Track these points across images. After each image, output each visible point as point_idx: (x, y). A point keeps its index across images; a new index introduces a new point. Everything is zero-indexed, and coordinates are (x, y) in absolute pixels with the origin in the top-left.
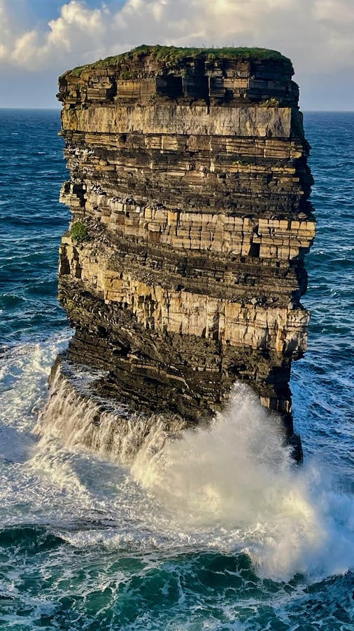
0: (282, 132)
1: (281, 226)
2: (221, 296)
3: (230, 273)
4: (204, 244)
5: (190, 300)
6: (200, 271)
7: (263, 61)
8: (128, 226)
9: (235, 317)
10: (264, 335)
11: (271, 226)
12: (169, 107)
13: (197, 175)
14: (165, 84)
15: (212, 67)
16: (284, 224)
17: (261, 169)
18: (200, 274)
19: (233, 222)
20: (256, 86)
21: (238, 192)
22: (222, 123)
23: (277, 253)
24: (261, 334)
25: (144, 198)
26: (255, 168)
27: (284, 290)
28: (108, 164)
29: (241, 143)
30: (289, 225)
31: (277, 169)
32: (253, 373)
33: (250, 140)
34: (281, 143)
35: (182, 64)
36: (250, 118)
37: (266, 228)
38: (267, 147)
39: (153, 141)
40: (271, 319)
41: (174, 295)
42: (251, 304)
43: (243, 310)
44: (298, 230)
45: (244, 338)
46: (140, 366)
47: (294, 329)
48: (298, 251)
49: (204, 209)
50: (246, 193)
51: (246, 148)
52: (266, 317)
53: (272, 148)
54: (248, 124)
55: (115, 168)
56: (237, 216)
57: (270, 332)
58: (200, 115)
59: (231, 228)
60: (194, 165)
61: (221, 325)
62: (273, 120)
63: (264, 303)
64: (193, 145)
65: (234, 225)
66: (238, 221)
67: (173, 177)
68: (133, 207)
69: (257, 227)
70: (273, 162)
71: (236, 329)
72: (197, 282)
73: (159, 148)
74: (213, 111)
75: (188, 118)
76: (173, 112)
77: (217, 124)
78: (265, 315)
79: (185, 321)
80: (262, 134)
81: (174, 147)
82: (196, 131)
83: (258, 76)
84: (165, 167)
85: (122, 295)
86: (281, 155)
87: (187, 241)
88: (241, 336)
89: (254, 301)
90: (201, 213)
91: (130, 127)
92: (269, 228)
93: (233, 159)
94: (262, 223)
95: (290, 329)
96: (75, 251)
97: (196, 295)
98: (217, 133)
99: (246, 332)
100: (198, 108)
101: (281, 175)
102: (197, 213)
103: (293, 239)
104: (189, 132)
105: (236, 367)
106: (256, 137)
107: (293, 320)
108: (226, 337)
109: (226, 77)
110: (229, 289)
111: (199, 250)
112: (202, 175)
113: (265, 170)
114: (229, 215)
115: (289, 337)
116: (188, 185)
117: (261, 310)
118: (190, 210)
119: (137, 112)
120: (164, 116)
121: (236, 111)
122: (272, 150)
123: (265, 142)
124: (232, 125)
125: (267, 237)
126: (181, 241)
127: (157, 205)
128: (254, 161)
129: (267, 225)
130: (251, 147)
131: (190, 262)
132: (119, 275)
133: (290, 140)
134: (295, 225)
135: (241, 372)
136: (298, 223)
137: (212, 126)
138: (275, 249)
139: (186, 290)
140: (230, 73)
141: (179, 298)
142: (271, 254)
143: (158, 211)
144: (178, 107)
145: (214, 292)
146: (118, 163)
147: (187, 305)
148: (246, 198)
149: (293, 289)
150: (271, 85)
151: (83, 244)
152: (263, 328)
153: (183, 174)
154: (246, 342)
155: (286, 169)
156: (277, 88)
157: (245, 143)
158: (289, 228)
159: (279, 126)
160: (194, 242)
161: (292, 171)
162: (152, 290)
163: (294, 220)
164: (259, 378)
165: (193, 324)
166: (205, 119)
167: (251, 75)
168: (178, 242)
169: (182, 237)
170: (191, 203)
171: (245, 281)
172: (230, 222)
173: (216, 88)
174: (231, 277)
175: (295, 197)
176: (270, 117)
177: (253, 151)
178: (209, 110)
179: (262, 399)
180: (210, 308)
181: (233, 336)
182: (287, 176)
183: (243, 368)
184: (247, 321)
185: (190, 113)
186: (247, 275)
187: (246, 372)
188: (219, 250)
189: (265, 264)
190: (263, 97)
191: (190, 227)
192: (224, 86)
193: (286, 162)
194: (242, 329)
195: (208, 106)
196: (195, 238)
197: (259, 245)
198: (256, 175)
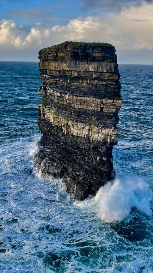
0: (112, 71)
2: (91, 124)
4: (85, 107)
5: (80, 125)
7: (106, 47)
8: (61, 101)
9: (95, 131)
11: (107, 101)
13: (84, 84)
14: (74, 54)
15: (89, 49)
16: (111, 101)
17: (104, 83)
18: (84, 117)
19: (95, 100)
20: (103, 55)
21: (97, 90)
22: (92, 68)
24: (103, 137)
25: (66, 92)
26: (102, 82)
27: (111, 122)
28: (54, 80)
30: (113, 101)
31: (109, 83)
32: (101, 149)
33: (101, 73)
34: (111, 74)
35: (79, 48)
36: (101, 66)
38: (106, 76)
39: (69, 73)
40: (106, 132)
41: (75, 124)
42: (100, 127)
43: (98, 129)
44: (116, 103)
46: (64, 146)
48: (116, 110)
49: (85, 96)
51: (100, 76)
52: (105, 131)
54: (100, 68)
55: (57, 82)
57: (106, 136)
58: (85, 64)
60: (83, 81)
61: (90, 133)
63: (105, 127)
64: (82, 75)
65: (95, 101)
66: (97, 99)
67: (75, 85)
68: (62, 94)
69: (103, 102)
70: (108, 80)
71: (95, 135)
72: (83, 119)
73: (71, 75)
75: (81, 65)
76: (76, 63)
77: (90, 68)
79: (79, 132)
80: (105, 71)
81: (76, 75)
82: (83, 70)
83: (104, 52)
84: (73, 81)
85: (58, 123)
86: (111, 78)
87: (80, 106)
89: (101, 126)
90: (85, 97)
91: (62, 68)
92: (106, 102)
93: (96, 79)
94: (104, 100)
95: (113, 135)
96: (43, 109)
97: (83, 124)
98: (90, 70)
99: (98, 136)
101: (111, 85)
102: (83, 97)
103: (114, 106)
104: (81, 70)
105: (95, 147)
106: (103, 72)
107: (114, 132)
108: (92, 137)
109: (93, 52)
110: (93, 122)
111: (84, 109)
112: (85, 84)
113: (106, 83)
114: (94, 98)
115: (112, 138)
116: (80, 87)
117: (103, 129)
118: (81, 96)
119: (64, 63)
120: (73, 65)
121: (96, 64)
122: (108, 76)
123: (106, 74)
124: (95, 68)
125: (106, 105)
127: (70, 94)
128: (102, 80)
129: (106, 101)
131: (81, 113)
132: (57, 116)
133: (114, 73)
134: (115, 101)
136: (116, 101)
137: (89, 68)
138: (108, 109)
139: (79, 122)
140: (95, 51)
141: (77, 124)
142: (107, 111)
143: (70, 96)
144: (78, 62)
145: (88, 123)
146: (58, 80)
147: (79, 127)
148: (99, 92)
149: (114, 122)
150: (108, 55)
151: (46, 106)
152: (104, 135)
153: (79, 84)
154: (98, 139)
155: (112, 83)
156: (110, 56)
157: (99, 74)
158: (113, 102)
159: (110, 68)
160: (82, 106)
161: (115, 83)
162: (68, 122)
163: (115, 100)
164: (102, 151)
165: (81, 133)
166: (86, 66)
167: (102, 52)
169: (78, 105)
170: (81, 93)
171: (98, 119)
172: (94, 100)
173: (90, 56)
174: (94, 118)
175: (115, 92)
176: (107, 66)
177: (102, 77)
178: (88, 63)
179: (103, 158)
180: (87, 128)
181: (94, 137)
182: (113, 85)
183: (97, 148)
184: (99, 132)
185: (81, 64)
186: (99, 117)
187: (98, 149)
188: (90, 109)
189: (105, 114)
190: (106, 59)
191: (81, 101)
192: (93, 55)
193: (112, 81)
194: (97, 135)
195: (88, 62)
196: (83, 105)
197: (103, 108)
198: (103, 85)
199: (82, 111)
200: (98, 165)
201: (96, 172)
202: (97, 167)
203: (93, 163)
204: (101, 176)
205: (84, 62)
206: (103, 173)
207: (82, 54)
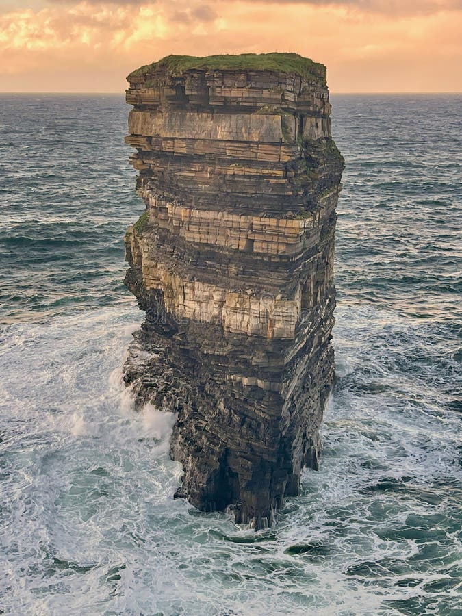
0: (273, 137)
1: (271, 224)
2: (227, 286)
3: (233, 266)
4: (211, 239)
5: (202, 290)
6: (210, 262)
7: (257, 72)
8: (161, 219)
9: (233, 306)
10: (257, 322)
11: (262, 223)
12: (180, 113)
13: (205, 175)
14: (174, 93)
15: (212, 79)
16: (273, 222)
17: (253, 171)
18: (210, 265)
19: (231, 219)
20: (251, 95)
21: (235, 192)
22: (222, 129)
23: (268, 248)
24: (254, 322)
25: (171, 195)
26: (248, 170)
27: (276, 282)
28: (144, 163)
29: (238, 147)
30: (278, 222)
31: (267, 172)
32: (251, 357)
33: (246, 145)
34: (274, 148)
35: (186, 75)
36: (246, 125)
37: (258, 225)
38: (259, 151)
39: (168, 145)
40: (262, 308)
41: (189, 285)
42: (247, 294)
43: (240, 299)
44: (285, 227)
45: (241, 325)
46: (182, 347)
47: (281, 318)
48: (285, 247)
49: (211, 207)
50: (243, 193)
51: (243, 151)
52: (261, 306)
54: (243, 130)
55: (150, 167)
56: (235, 214)
57: (262, 319)
58: (206, 121)
59: (230, 225)
60: (203, 166)
61: (224, 312)
62: (264, 126)
63: (257, 294)
64: (200, 149)
65: (233, 222)
66: (236, 218)
67: (185, 177)
68: (163, 202)
69: (252, 224)
70: (264, 164)
71: (234, 317)
73: (172, 150)
74: (216, 118)
75: (197, 123)
76: (183, 118)
77: (219, 129)
78: (257, 305)
79: (198, 309)
80: (256, 139)
81: (184, 150)
82: (203, 136)
83: (253, 85)
84: (179, 168)
85: (157, 283)
86: (273, 159)
87: (197, 236)
88: (238, 324)
89: (249, 292)
90: (209, 210)
91: (153, 131)
92: (261, 225)
93: (232, 161)
94: (256, 221)
95: (277, 318)
96: (136, 241)
97: (206, 285)
98: (219, 137)
99: (242, 321)
100: (204, 115)
101: (270, 177)
102: (205, 210)
103: (281, 236)
104: (197, 137)
105: (235, 351)
106: (251, 142)
107: (280, 310)
108: (227, 324)
109: (225, 87)
110: (233, 280)
111: (207, 245)
112: (208, 175)
113: (257, 172)
114: (230, 213)
115: (278, 325)
116: (196, 183)
117: (255, 300)
118: (200, 207)
119: (159, 118)
120: (177, 122)
121: (234, 117)
122: (265, 153)
123: (258, 147)
124: (231, 131)
125: (259, 233)
126: (192, 235)
127: (178, 202)
128: (249, 163)
129: (259, 223)
130: (246, 151)
131: (202, 254)
132: (155, 264)
133: (281, 144)
134: (283, 223)
135: (240, 356)
136: (285, 221)
137: (216, 130)
138: (266, 244)
139: (198, 280)
140: (228, 83)
141: (193, 288)
142: (263, 249)
143: (177, 207)
144: (188, 114)
145: (221, 282)
146: (152, 162)
147: (198, 293)
148: (244, 197)
149: (283, 281)
150: (266, 94)
151: (143, 234)
152: (256, 317)
153: (194, 175)
154: (243, 329)
155: (274, 172)
156: (272, 96)
157: (242, 147)
158: (278, 226)
159: (270, 130)
160: (202, 236)
161: (280, 173)
162: (173, 279)
163: (282, 218)
164: (255, 362)
165: (204, 311)
166: (210, 124)
167: (246, 85)
168: (191, 236)
169: (193, 232)
170: (200, 201)
171: (244, 273)
172: (229, 219)
173: (216, 96)
174: (233, 269)
175: (284, 197)
176: (262, 124)
177: (249, 155)
178: (213, 117)
179: (259, 381)
180: (216, 297)
181: (232, 323)
182: (275, 178)
183: (242, 352)
184: (244, 310)
185: (198, 119)
186: (246, 267)
187: (244, 356)
188: (223, 244)
189: (259, 258)
190: (258, 105)
191: (200, 223)
192: (223, 94)
193: (276, 165)
194: (239, 317)
195: (213, 113)
196: (204, 233)
197: (253, 241)
198: (249, 177)
199: (206, 248)
200: (245, 401)
201: (243, 422)
202: (246, 406)
203: (233, 395)
204: (256, 432)
205: (204, 114)
206: (259, 425)
207: (193, 93)
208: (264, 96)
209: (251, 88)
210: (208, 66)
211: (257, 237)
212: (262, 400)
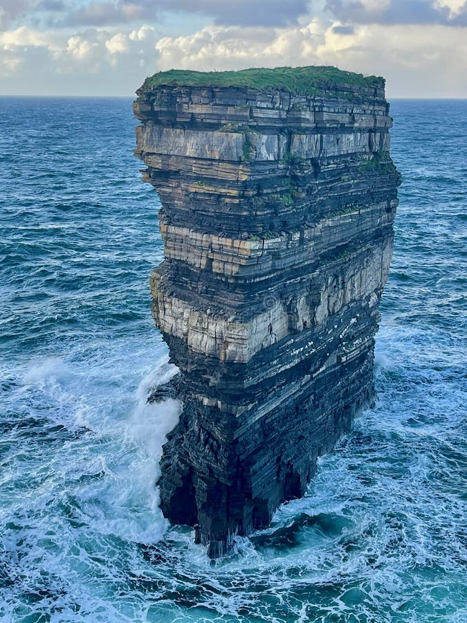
0: (232, 156)
1: (227, 244)
3: (201, 284)
4: (184, 256)
5: (177, 306)
6: (185, 279)
7: (221, 88)
9: (194, 325)
10: (214, 343)
11: (220, 243)
12: (158, 129)
15: (180, 94)
16: (228, 242)
17: (212, 189)
18: (185, 282)
19: (195, 237)
20: (215, 112)
21: (199, 210)
22: (191, 146)
23: (224, 269)
24: (211, 343)
26: (207, 188)
27: (233, 303)
29: (202, 164)
30: (233, 243)
31: (224, 191)
33: (209, 162)
36: (209, 142)
37: (216, 244)
38: (220, 169)
40: (218, 329)
41: (168, 300)
42: (206, 314)
43: (200, 318)
44: (239, 248)
45: (201, 344)
47: (233, 340)
48: (238, 268)
49: (186, 224)
50: (205, 211)
51: (206, 169)
52: (215, 327)
53: (224, 170)
54: (207, 147)
56: (199, 232)
57: (218, 341)
58: (179, 137)
59: (193, 243)
60: (179, 182)
62: (224, 144)
63: (215, 315)
64: (173, 165)
65: (196, 240)
66: (198, 236)
69: (212, 243)
70: (223, 182)
71: (196, 336)
74: (187, 134)
75: (171, 139)
76: (161, 134)
77: (188, 146)
78: (214, 325)
79: (174, 324)
80: (217, 158)
81: (159, 166)
82: (176, 152)
83: (218, 102)
84: (161, 183)
86: (231, 177)
87: (172, 252)
88: (199, 344)
90: (183, 227)
92: (219, 245)
93: (196, 178)
94: (215, 240)
95: (230, 340)
97: (181, 301)
98: (187, 154)
99: (202, 340)
100: (178, 131)
101: (226, 196)
102: (179, 227)
103: (235, 256)
104: (171, 153)
105: (197, 371)
106: (213, 160)
107: (232, 333)
108: (189, 342)
109: (192, 104)
110: (201, 298)
111: (181, 261)
113: (215, 191)
115: (231, 348)
116: (173, 199)
117: (211, 321)
120: (156, 138)
121: (201, 135)
122: (223, 171)
123: (219, 165)
124: (197, 148)
125: (218, 253)
126: (168, 251)
128: (211, 181)
129: (218, 242)
130: (209, 169)
131: (180, 271)
133: (240, 162)
134: (237, 243)
135: (202, 376)
136: (238, 241)
137: (185, 147)
138: (223, 264)
139: (175, 297)
140: (195, 99)
141: (171, 302)
142: (220, 269)
144: (165, 129)
147: (175, 309)
148: (206, 216)
149: (239, 303)
150: (230, 111)
152: (212, 337)
153: (171, 190)
154: (202, 349)
155: (230, 191)
156: (237, 113)
157: (205, 165)
158: (232, 247)
159: (229, 148)
160: (177, 253)
161: (234, 192)
163: (237, 239)
164: (212, 383)
166: (182, 140)
167: (210, 102)
169: (170, 248)
170: (175, 217)
173: (184, 113)
175: (240, 216)
176: (222, 142)
177: (211, 173)
178: (184, 133)
179: (219, 402)
180: (186, 314)
182: (230, 197)
183: (205, 372)
184: (203, 329)
185: (172, 135)
186: (208, 287)
187: (206, 376)
188: (192, 262)
189: (218, 278)
190: (223, 122)
191: (175, 239)
192: (190, 111)
193: (233, 184)
194: (200, 337)
195: (184, 129)
196: (178, 250)
197: (212, 260)
198: (210, 195)
201: (206, 441)
203: (199, 414)
204: (216, 454)
206: (219, 447)
207: (163, 109)
208: (228, 113)
209: (215, 104)
210: (177, 82)
211: (216, 256)
212: (219, 422)
